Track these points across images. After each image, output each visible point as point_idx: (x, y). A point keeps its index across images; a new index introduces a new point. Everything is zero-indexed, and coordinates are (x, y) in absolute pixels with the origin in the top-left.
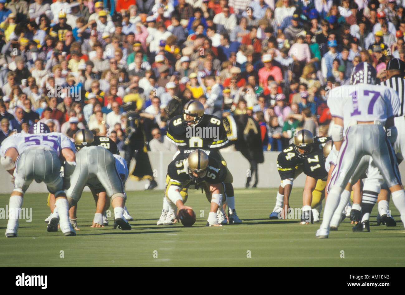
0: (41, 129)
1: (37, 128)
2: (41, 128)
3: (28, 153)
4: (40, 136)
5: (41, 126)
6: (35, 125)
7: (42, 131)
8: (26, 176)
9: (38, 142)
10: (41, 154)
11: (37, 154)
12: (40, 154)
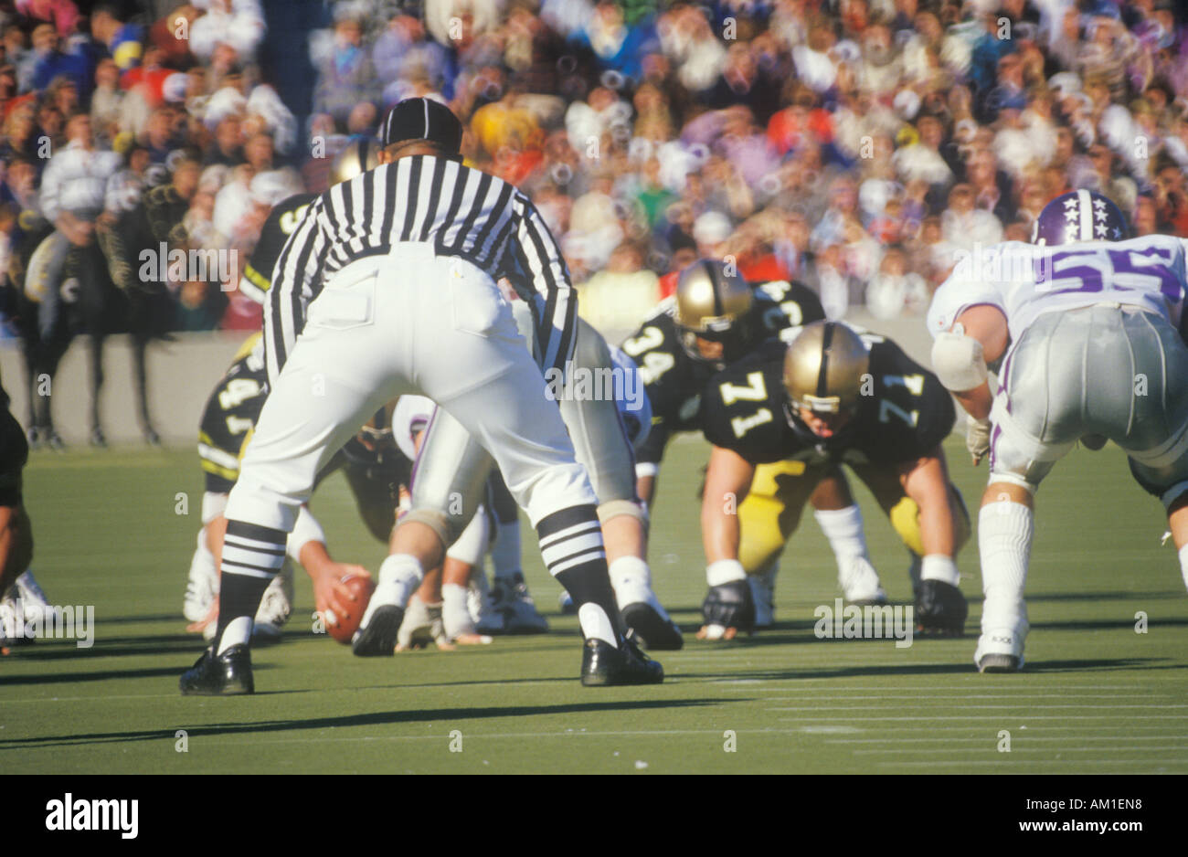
0: (1096, 222)
1: (1078, 217)
2: (1095, 217)
3: (1055, 329)
4: (1094, 253)
5: (1095, 209)
6: (1070, 203)
7: (1102, 229)
8: (1048, 427)
9: (1092, 281)
10: (1111, 328)
11: (1094, 329)
12: (1106, 332)
